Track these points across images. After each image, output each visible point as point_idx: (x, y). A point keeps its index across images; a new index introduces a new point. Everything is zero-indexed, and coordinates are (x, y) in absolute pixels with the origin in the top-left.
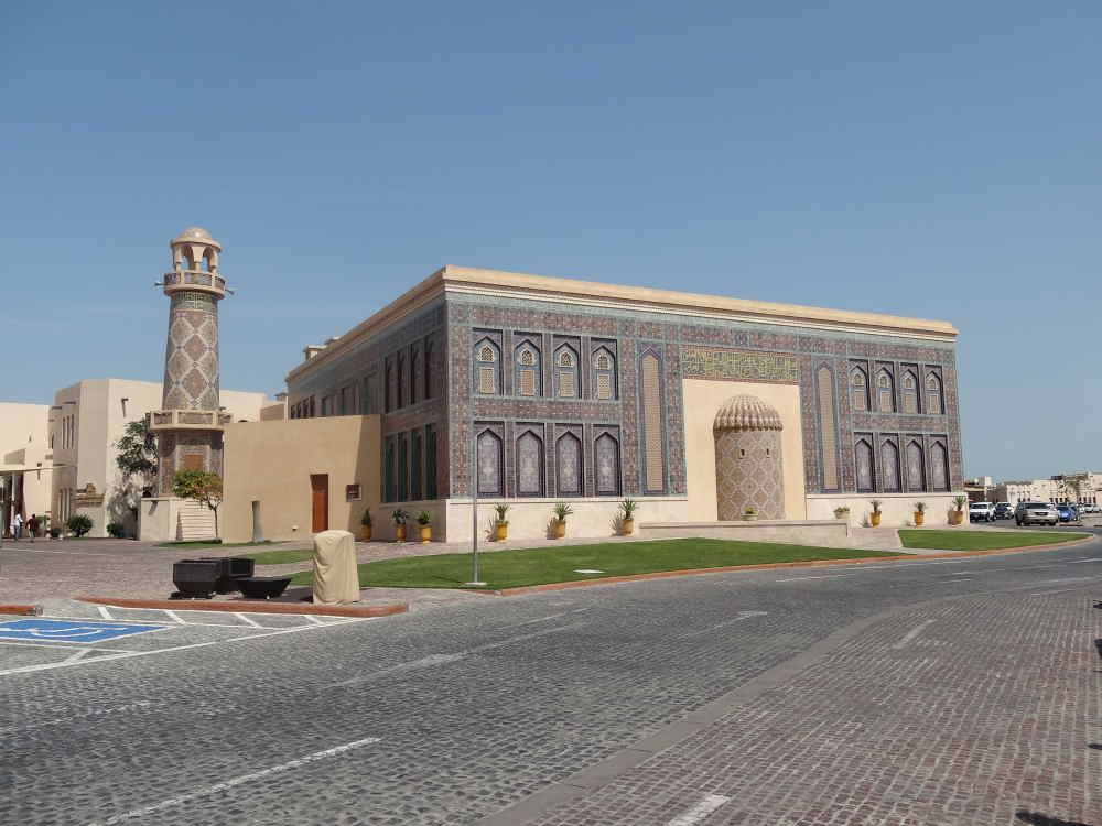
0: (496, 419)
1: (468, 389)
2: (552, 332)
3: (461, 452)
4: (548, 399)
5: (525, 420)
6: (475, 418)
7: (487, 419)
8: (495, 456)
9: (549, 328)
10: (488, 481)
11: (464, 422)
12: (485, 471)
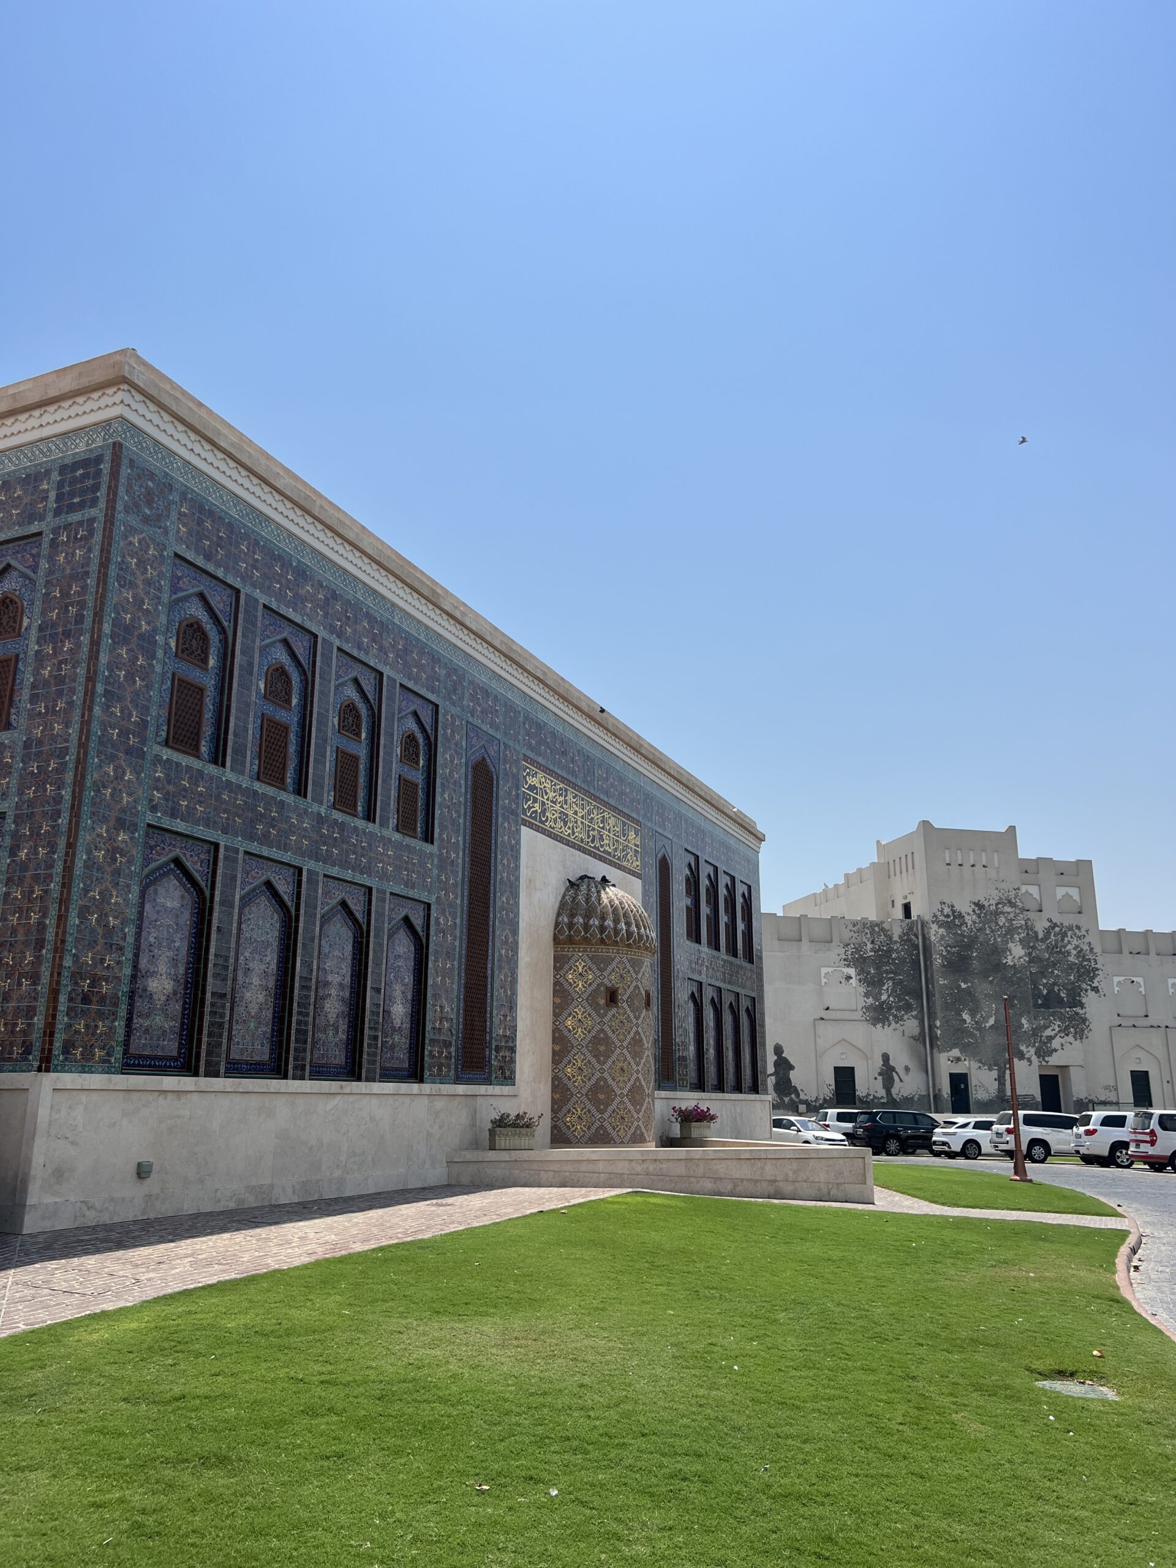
0: (200, 831)
1: (143, 724)
2: (337, 642)
3: (103, 916)
4: (315, 808)
5: (265, 852)
6: (150, 818)
7: (180, 826)
8: (181, 943)
9: (332, 629)
10: (158, 1020)
11: (121, 824)
12: (153, 985)
